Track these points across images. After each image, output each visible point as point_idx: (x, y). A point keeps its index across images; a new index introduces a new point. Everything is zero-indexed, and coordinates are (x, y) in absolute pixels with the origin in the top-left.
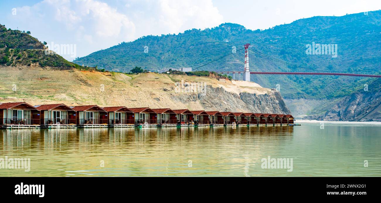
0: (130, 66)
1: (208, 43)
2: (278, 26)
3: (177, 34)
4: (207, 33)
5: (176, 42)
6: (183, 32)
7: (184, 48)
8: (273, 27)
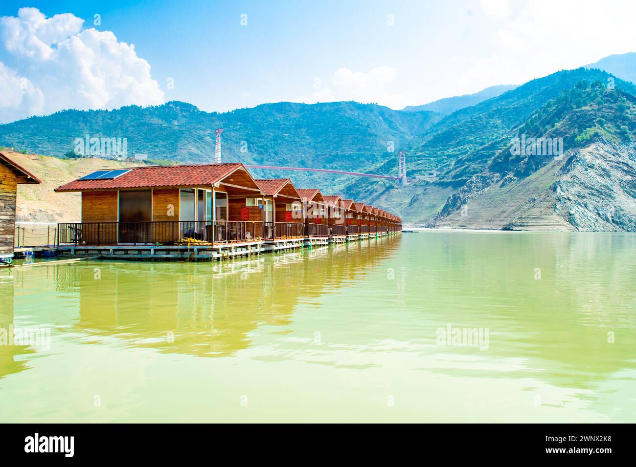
0: (45, 148)
1: (153, 125)
2: (239, 110)
3: (110, 110)
4: (150, 111)
5: (109, 121)
6: (118, 108)
7: (121, 129)
8: (233, 111)
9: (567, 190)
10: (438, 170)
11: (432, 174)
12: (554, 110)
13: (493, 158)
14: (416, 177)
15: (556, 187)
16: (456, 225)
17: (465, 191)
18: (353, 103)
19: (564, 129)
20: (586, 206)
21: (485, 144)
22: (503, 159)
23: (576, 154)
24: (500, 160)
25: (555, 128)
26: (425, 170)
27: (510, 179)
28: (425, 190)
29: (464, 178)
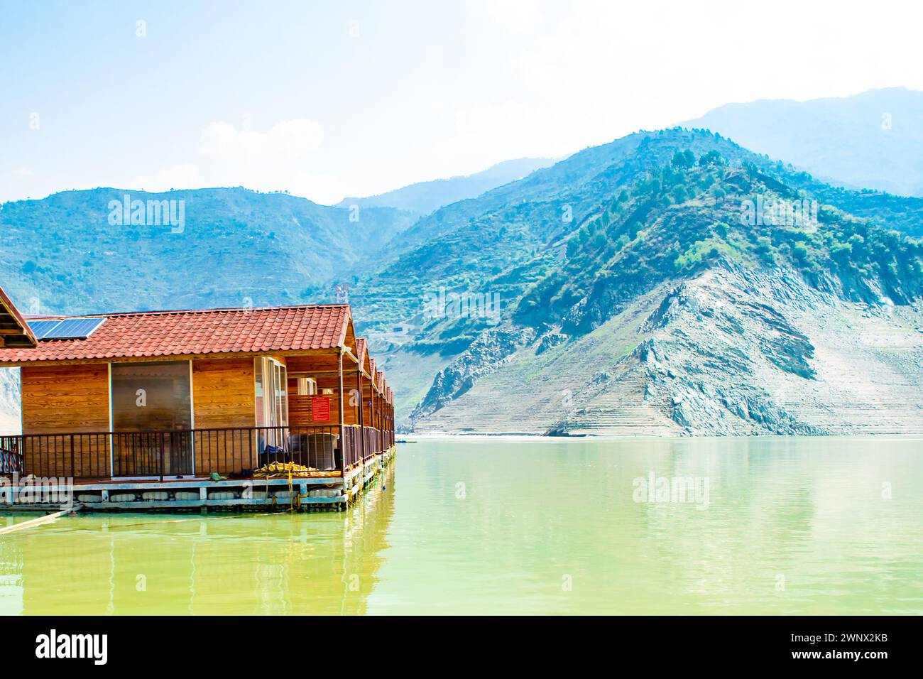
2: (13, 203)
9: (667, 359)
10: (410, 322)
11: (400, 329)
12: (632, 206)
13: (520, 298)
14: (370, 336)
15: (647, 353)
16: (456, 427)
17: (469, 363)
18: (240, 190)
19: (654, 244)
20: (701, 388)
21: (500, 271)
22: (539, 299)
23: (680, 291)
24: (533, 303)
25: (636, 241)
26: (387, 322)
27: (555, 338)
28: (388, 360)
29: (463, 337)
